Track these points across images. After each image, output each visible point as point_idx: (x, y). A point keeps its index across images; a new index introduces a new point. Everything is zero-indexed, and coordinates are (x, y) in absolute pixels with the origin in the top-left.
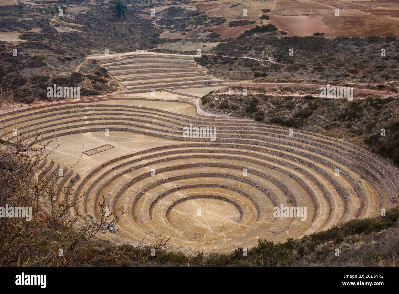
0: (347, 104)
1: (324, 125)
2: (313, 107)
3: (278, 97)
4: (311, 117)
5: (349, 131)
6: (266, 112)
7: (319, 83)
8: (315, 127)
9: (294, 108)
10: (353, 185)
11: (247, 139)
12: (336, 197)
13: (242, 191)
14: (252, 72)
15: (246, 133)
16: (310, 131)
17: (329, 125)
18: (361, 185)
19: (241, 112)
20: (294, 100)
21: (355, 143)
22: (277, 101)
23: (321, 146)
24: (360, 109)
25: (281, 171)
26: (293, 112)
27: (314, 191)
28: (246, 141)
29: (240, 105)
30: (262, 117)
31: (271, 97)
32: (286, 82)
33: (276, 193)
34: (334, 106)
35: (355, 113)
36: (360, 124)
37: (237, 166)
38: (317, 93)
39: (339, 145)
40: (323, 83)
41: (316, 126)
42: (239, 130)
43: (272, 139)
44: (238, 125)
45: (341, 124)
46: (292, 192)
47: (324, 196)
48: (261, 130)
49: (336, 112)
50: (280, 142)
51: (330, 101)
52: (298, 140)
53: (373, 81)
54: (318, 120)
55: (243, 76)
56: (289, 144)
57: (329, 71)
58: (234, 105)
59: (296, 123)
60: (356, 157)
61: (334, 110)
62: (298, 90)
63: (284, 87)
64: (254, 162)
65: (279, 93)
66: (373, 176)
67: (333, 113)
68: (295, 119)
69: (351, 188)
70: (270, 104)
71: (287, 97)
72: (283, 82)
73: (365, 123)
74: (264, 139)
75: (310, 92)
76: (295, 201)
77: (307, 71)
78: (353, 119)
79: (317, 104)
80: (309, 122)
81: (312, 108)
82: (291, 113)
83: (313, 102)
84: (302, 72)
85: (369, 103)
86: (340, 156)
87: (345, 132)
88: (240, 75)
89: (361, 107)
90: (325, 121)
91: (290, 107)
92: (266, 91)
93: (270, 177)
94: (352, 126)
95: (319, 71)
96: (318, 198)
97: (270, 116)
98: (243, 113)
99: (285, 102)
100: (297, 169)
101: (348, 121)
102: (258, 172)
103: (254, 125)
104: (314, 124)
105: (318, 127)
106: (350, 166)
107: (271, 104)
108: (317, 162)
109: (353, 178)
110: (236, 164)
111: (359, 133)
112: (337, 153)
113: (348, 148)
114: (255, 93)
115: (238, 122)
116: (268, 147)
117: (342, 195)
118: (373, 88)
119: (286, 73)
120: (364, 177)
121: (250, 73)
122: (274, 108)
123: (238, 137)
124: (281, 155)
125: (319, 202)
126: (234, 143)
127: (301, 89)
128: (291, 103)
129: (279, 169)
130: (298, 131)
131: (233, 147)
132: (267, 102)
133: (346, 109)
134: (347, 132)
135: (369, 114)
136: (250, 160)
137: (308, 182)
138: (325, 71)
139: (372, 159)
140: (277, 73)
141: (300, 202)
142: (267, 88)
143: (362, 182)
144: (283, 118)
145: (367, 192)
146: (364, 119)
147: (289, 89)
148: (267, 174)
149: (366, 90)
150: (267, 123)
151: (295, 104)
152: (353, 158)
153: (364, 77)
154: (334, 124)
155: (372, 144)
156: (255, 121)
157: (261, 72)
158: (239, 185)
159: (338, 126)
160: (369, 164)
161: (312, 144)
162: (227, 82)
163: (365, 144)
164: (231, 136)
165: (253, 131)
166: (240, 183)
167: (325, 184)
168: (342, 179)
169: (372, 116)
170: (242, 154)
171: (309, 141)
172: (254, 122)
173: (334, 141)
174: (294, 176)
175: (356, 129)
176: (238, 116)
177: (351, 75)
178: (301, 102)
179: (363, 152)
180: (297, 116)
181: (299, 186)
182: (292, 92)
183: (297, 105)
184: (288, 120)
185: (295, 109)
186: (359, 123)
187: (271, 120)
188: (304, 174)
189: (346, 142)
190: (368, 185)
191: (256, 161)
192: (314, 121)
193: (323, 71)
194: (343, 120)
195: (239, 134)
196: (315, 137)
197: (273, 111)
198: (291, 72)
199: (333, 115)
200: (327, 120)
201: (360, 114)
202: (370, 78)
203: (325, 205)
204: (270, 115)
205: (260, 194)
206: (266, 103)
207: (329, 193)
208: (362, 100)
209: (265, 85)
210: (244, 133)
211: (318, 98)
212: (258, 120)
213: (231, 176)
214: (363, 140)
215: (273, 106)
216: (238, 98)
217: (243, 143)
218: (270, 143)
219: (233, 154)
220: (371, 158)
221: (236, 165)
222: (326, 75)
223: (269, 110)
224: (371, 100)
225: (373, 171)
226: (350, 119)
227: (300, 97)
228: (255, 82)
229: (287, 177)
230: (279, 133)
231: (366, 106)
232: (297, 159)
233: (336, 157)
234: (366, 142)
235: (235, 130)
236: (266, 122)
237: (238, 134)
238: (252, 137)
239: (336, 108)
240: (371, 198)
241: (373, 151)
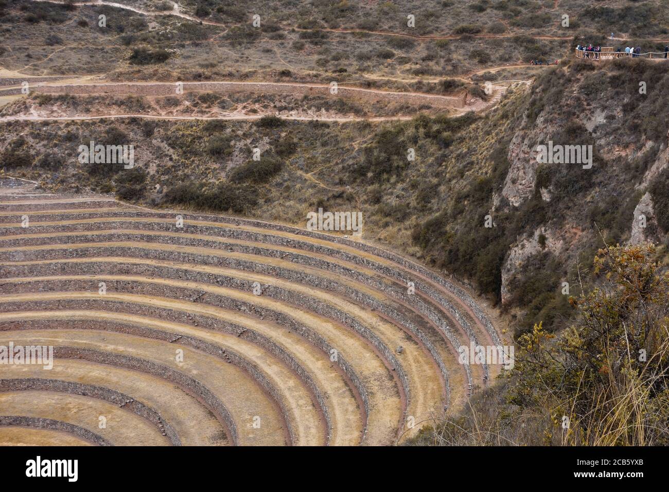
0: (370, 136)
1: (315, 200)
2: (283, 148)
3: (184, 123)
4: (278, 179)
5: (377, 212)
6: (152, 169)
7: (296, 78)
8: (290, 206)
9: (230, 154)
10: (386, 362)
11: (94, 260)
12: (343, 403)
13: (81, 425)
14: (123, 47)
15: (93, 241)
16: (276, 218)
17: (326, 199)
18: (405, 359)
19: (74, 175)
20: (229, 130)
21: (390, 243)
22: (183, 135)
23: (307, 261)
24: (400, 150)
25: (200, 345)
26: (230, 165)
27: (287, 394)
28: (93, 264)
29: (70, 155)
30: (138, 187)
31: (165, 124)
32: (208, 78)
33: (181, 414)
34: (337, 142)
35: (389, 160)
36: (403, 189)
37: (66, 348)
38: (292, 109)
39: (353, 251)
40: (309, 79)
41: (292, 203)
42: (69, 234)
43: (172, 253)
44: (63, 217)
45: (357, 193)
46: (229, 406)
47: (313, 405)
48: (137, 226)
49: (343, 161)
50: (194, 260)
51: (327, 130)
52: (246, 249)
53: (450, 68)
54: (298, 186)
55: (94, 60)
56: (222, 263)
57: (342, 42)
58: (47, 155)
59: (238, 198)
60: (394, 284)
61: (339, 154)
62: (243, 102)
63: (203, 92)
64: (121, 328)
65: (187, 111)
66: (433, 332)
67: (337, 164)
68: (234, 186)
69: (381, 371)
70: (162, 145)
71: (210, 123)
72: (198, 77)
73: (414, 186)
74: (147, 255)
75: (275, 107)
76: (235, 431)
77: (282, 44)
78: (385, 176)
79: (295, 140)
80: (275, 193)
81: (280, 153)
82: (223, 169)
83: (283, 134)
84: (269, 47)
85: (422, 130)
86: (354, 284)
87: (368, 214)
88: (85, 58)
89: (403, 142)
90: (315, 186)
91: (220, 153)
92: (149, 107)
93: (165, 369)
94: (385, 198)
95: (316, 44)
96: (297, 413)
97: (163, 184)
98: (78, 178)
99: (206, 139)
100: (244, 334)
101: (372, 183)
102: (131, 359)
103: (115, 215)
104: (288, 198)
105: (298, 205)
106: (380, 309)
107: (164, 145)
108: (298, 307)
109: (386, 341)
110: (60, 340)
111: (400, 214)
112: (346, 277)
113: (373, 258)
114: (114, 114)
115: (65, 206)
116: (161, 276)
117: (357, 396)
118: (430, 89)
119: (226, 50)
120: (414, 338)
121: (117, 50)
122: (175, 157)
123: (65, 254)
124: (200, 298)
125: (297, 427)
126: (53, 274)
127: (247, 98)
128: (222, 140)
129: (193, 342)
130: (245, 223)
131: (52, 289)
132: (154, 141)
133: (368, 151)
134: (373, 214)
135: (423, 162)
136: (106, 322)
137: (272, 370)
138: (330, 43)
139: (431, 285)
140: (199, 49)
141: (248, 433)
142: (150, 99)
143: (408, 351)
144: (202, 185)
145: (416, 379)
146: (412, 174)
147: (216, 98)
148: (157, 362)
149: (413, 94)
150: (154, 204)
151: (232, 143)
152: (386, 285)
153: (429, 58)
154: (340, 196)
155: (430, 244)
156: (120, 199)
157: (151, 49)
158: (69, 409)
159: (350, 199)
160: (425, 300)
161: (283, 256)
162: (45, 80)
163: (415, 246)
164: (43, 255)
165: (113, 231)
166: (73, 401)
167: (316, 371)
168: (360, 349)
169: (430, 166)
170: (80, 308)
171: (275, 248)
172: (114, 204)
173: (339, 242)
174: (235, 355)
175: (394, 204)
176: (65, 190)
177: (398, 53)
178: (251, 135)
179: (411, 267)
180: (239, 176)
181: (250, 386)
182: (223, 108)
183: (240, 144)
184: (215, 190)
185: (235, 159)
186: (399, 186)
187: (167, 195)
188: (262, 346)
189: (369, 244)
190: (420, 359)
191: (126, 326)
192: (288, 188)
193: (324, 43)
194: (362, 182)
195: (69, 246)
196: (291, 236)
197: (173, 166)
198: (239, 47)
199: (336, 169)
200: (322, 185)
201: (401, 163)
202: (442, 61)
203: (313, 431)
204: (163, 178)
205: (136, 428)
206: (150, 145)
207: (326, 393)
208: (407, 124)
209: (143, 88)
210: (87, 240)
211: (295, 123)
212: (128, 196)
213: (44, 382)
214: (409, 233)
215: (172, 151)
216: (62, 133)
217: (84, 273)
218: (165, 264)
219: (51, 309)
220: (429, 280)
221: (62, 345)
222: (334, 54)
223: (158, 166)
224: (425, 122)
225: (432, 318)
226: (377, 178)
227: (245, 122)
228: (112, 80)
229: (218, 363)
230: (192, 233)
231: (415, 140)
232: (244, 303)
233: (346, 287)
234: (416, 239)
235: (53, 235)
236: (153, 201)
237: (64, 246)
238: (112, 252)
239: (342, 148)
240: (426, 394)
241: (433, 262)
